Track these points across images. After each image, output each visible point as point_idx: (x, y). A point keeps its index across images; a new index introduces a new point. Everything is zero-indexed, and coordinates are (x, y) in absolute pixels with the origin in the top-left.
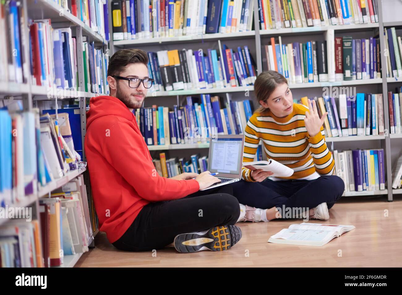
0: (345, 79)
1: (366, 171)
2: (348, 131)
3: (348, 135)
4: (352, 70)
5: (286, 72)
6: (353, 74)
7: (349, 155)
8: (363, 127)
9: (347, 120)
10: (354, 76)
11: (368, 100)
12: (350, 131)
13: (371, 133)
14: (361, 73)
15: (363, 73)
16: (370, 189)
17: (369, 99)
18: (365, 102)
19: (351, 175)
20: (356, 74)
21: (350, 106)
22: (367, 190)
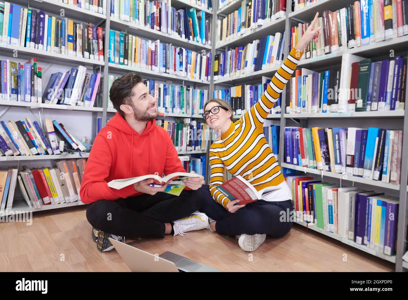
0: (357, 110)
1: (369, 222)
2: (353, 169)
3: (352, 175)
4: (366, 99)
5: (304, 101)
6: (367, 104)
7: (352, 198)
8: (370, 169)
9: (353, 157)
10: (368, 107)
11: (381, 137)
12: (357, 170)
13: (380, 179)
14: (376, 103)
15: (379, 103)
16: (372, 246)
17: (383, 136)
18: (377, 139)
19: (351, 221)
20: (371, 105)
21: (360, 142)
22: (368, 246)
